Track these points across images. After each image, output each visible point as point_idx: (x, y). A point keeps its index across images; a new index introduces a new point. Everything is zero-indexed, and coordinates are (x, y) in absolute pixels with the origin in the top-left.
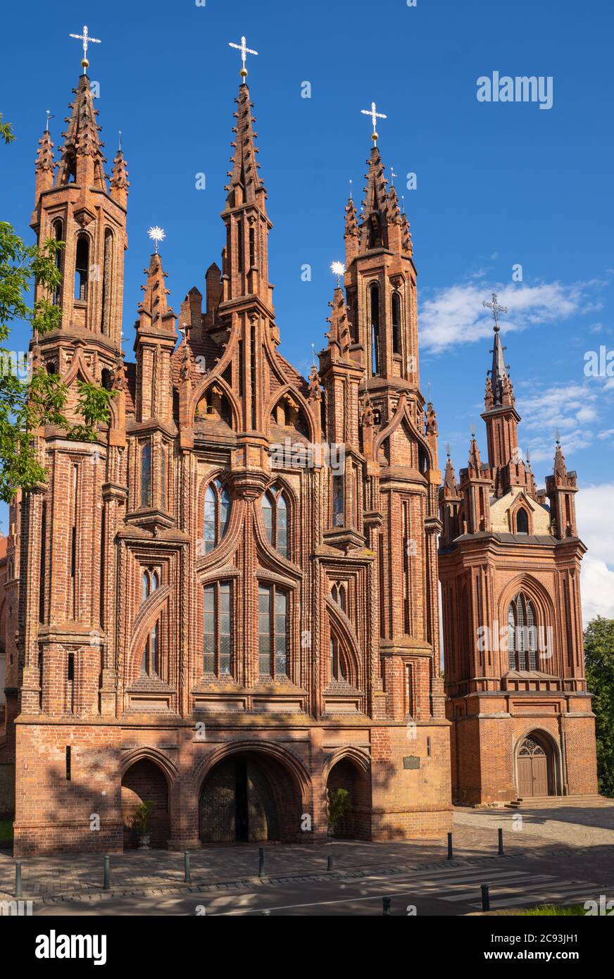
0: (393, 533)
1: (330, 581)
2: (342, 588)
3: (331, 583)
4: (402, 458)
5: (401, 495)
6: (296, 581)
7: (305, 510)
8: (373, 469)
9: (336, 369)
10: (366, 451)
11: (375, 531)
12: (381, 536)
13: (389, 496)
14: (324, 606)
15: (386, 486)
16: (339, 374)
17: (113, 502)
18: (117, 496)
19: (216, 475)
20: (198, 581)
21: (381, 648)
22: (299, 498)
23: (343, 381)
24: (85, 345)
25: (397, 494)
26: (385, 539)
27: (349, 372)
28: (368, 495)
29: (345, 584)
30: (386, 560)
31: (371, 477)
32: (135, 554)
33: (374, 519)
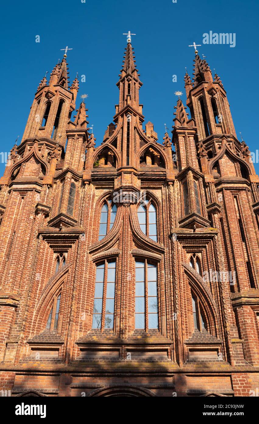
0: (229, 215)
1: (187, 254)
2: (198, 258)
3: (189, 255)
4: (230, 172)
5: (231, 192)
6: (161, 255)
7: (165, 208)
8: (209, 178)
9: (177, 131)
10: (203, 170)
11: (216, 216)
12: (221, 220)
13: (223, 193)
14: (182, 270)
15: (219, 187)
16: (181, 133)
17: (40, 214)
18: (43, 211)
19: (108, 196)
20: (90, 259)
21: (232, 300)
22: (161, 202)
23: (184, 137)
24: (39, 142)
25: (228, 191)
26: (224, 220)
27: (186, 131)
28: (208, 195)
29: (200, 255)
30: (227, 234)
31: (208, 183)
32: (50, 244)
33: (213, 208)
